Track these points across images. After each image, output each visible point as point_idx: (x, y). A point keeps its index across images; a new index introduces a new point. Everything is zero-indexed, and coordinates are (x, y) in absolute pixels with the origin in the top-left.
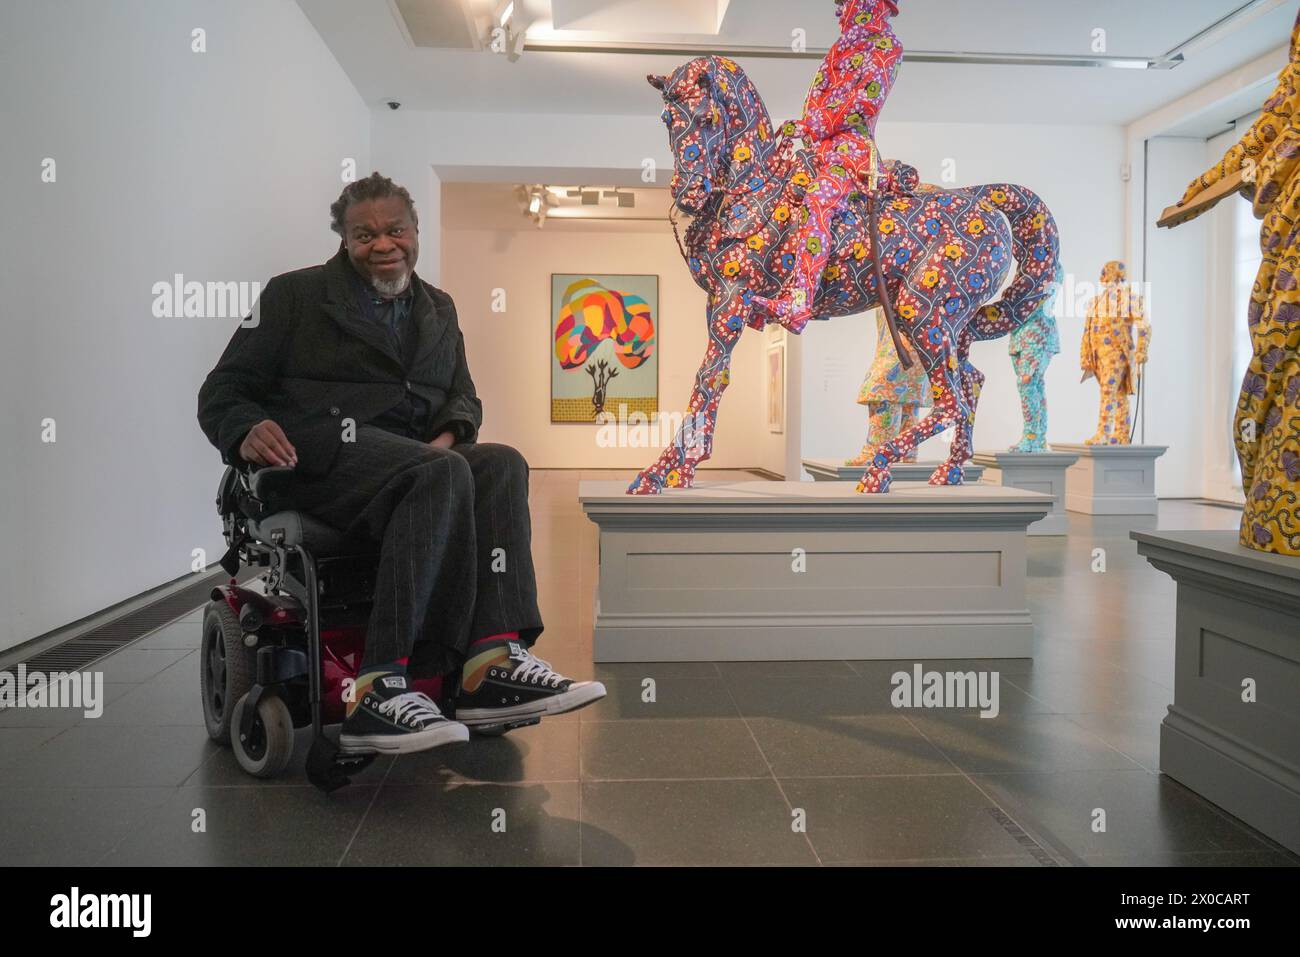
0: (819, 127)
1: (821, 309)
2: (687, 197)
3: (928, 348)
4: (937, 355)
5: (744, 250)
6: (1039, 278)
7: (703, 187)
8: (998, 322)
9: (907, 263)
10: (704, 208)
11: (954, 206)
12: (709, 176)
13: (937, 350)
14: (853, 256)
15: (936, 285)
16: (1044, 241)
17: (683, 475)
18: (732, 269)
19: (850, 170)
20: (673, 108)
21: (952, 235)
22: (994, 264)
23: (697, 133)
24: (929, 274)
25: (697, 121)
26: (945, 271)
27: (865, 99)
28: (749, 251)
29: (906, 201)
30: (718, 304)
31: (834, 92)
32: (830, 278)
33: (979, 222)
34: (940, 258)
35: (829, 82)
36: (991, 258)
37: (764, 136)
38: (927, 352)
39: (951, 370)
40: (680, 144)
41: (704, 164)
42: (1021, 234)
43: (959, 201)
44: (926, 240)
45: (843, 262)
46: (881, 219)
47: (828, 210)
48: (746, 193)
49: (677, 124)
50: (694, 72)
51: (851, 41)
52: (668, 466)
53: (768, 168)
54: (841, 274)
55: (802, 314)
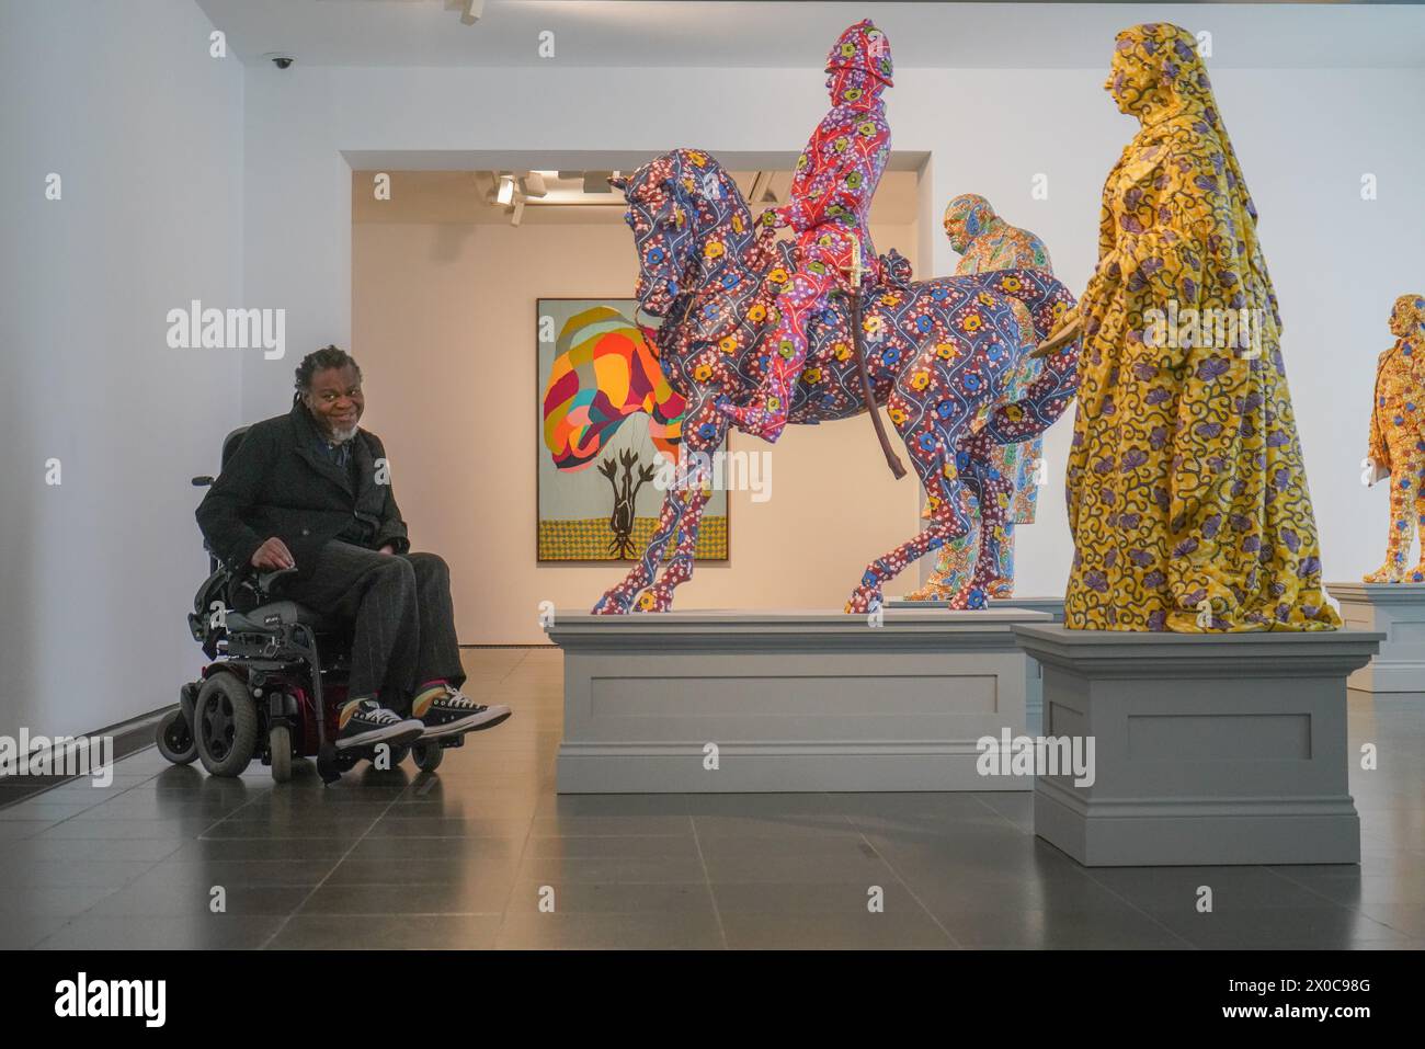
0: (799, 218)
1: (807, 413)
2: (650, 301)
3: (921, 455)
4: (930, 463)
5: (716, 353)
7: (668, 291)
8: (1021, 423)
9: (897, 363)
10: (671, 310)
11: (949, 300)
12: (675, 278)
13: (930, 458)
14: (835, 358)
15: (927, 387)
17: (660, 598)
18: (703, 374)
19: (830, 266)
20: (635, 211)
21: (945, 333)
22: (992, 364)
23: (660, 237)
24: (920, 376)
25: (660, 225)
26: (936, 373)
27: (844, 191)
28: (721, 354)
29: (898, 295)
30: (689, 411)
31: (818, 179)
32: (811, 382)
33: (976, 318)
34: (931, 358)
35: (814, 166)
36: (988, 357)
37: (739, 229)
38: (920, 459)
39: (948, 479)
40: (643, 248)
41: (669, 266)
42: (1042, 325)
43: (955, 295)
44: (917, 338)
45: (824, 364)
46: (867, 316)
47: (802, 312)
48: (719, 292)
49: (639, 226)
50: (655, 176)
51: (837, 122)
52: (636, 585)
53: (744, 263)
54: (823, 377)
55: (777, 422)
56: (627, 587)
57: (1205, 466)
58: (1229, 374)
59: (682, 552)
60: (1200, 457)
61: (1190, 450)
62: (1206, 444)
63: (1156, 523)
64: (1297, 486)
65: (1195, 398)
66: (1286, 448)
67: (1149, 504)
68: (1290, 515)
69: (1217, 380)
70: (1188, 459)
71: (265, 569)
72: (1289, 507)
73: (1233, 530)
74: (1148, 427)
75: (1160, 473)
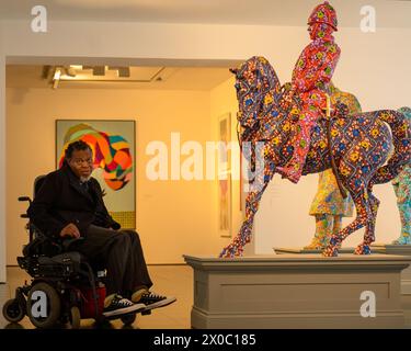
0: (303, 86)
4: (358, 192)
5: (270, 145)
7: (254, 118)
9: (344, 149)
11: (365, 123)
12: (256, 112)
14: (319, 147)
16: (407, 137)
18: (265, 153)
19: (318, 108)
21: (364, 137)
22: (384, 150)
23: (251, 94)
26: (361, 154)
29: (343, 120)
31: (309, 70)
32: (309, 157)
33: (376, 130)
34: (359, 148)
35: (306, 64)
36: (382, 147)
37: (277, 91)
38: (354, 191)
39: (365, 199)
43: (367, 120)
44: (352, 139)
45: (315, 150)
46: (332, 129)
47: (309, 127)
48: (270, 118)
50: (250, 67)
51: (316, 46)
53: (279, 106)
55: (298, 174)
71: (68, 237)
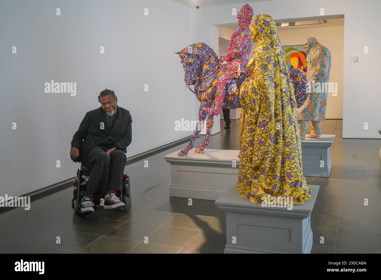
0: (227, 58)
5: (205, 94)
6: (301, 95)
7: (190, 79)
12: (193, 76)
16: (301, 84)
17: (200, 149)
18: (203, 99)
19: (233, 71)
20: (182, 60)
23: (187, 66)
27: (235, 52)
28: (206, 94)
31: (232, 48)
32: (229, 100)
35: (232, 44)
37: (213, 62)
40: (184, 69)
41: (191, 73)
45: (231, 96)
47: (223, 84)
48: (207, 78)
49: (183, 64)
50: (185, 51)
51: (237, 32)
52: (188, 149)
53: (213, 70)
54: (231, 99)
55: (217, 111)
56: (185, 150)
57: (260, 154)
58: (268, 126)
59: (206, 139)
60: (259, 151)
61: (256, 149)
62: (261, 147)
63: (250, 168)
64: (293, 159)
65: (258, 133)
66: (291, 147)
67: (248, 162)
68: (289, 168)
69: (265, 128)
70: (255, 151)
72: (290, 165)
73: (272, 171)
74: (248, 140)
75: (251, 153)
